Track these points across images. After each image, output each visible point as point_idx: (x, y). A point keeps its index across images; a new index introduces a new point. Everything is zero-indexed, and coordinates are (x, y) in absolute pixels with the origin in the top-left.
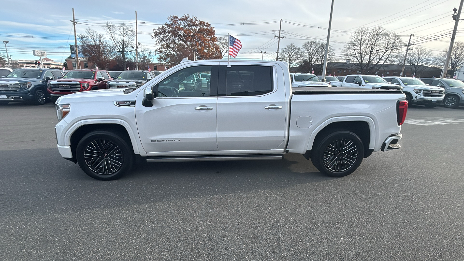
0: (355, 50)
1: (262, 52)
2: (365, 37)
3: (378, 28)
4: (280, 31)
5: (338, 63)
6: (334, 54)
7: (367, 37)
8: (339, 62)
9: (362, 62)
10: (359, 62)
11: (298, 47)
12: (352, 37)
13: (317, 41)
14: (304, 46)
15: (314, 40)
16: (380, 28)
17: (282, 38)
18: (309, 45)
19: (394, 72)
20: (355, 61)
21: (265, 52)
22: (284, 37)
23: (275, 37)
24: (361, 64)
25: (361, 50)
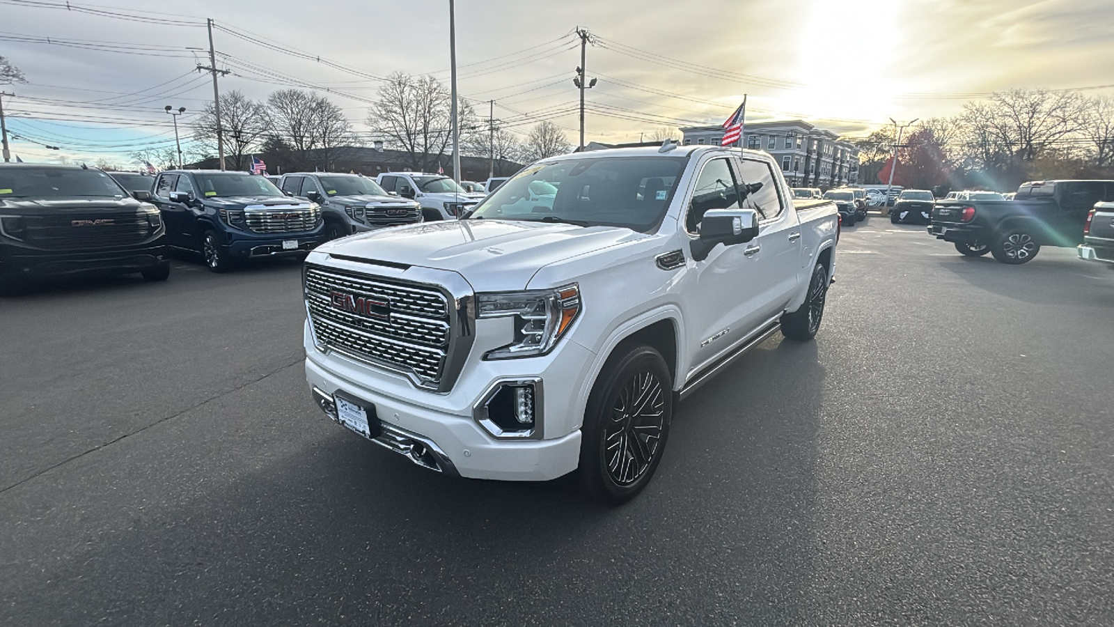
0: (394, 122)
1: (168, 108)
2: (409, 94)
3: (428, 80)
4: (212, 52)
5: (362, 148)
6: (351, 127)
7: (411, 96)
8: (365, 146)
9: (413, 147)
10: (407, 149)
11: (255, 102)
12: (382, 92)
13: (307, 91)
14: (271, 100)
15: (299, 90)
16: (432, 80)
17: (224, 73)
18: (286, 99)
19: (468, 172)
20: (398, 147)
21: (182, 110)
22: (227, 72)
23: (199, 68)
24: (411, 154)
25: (405, 122)
